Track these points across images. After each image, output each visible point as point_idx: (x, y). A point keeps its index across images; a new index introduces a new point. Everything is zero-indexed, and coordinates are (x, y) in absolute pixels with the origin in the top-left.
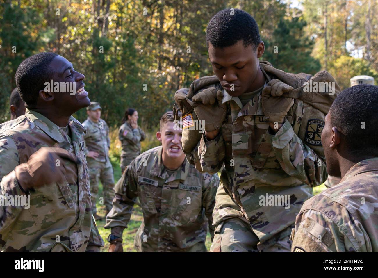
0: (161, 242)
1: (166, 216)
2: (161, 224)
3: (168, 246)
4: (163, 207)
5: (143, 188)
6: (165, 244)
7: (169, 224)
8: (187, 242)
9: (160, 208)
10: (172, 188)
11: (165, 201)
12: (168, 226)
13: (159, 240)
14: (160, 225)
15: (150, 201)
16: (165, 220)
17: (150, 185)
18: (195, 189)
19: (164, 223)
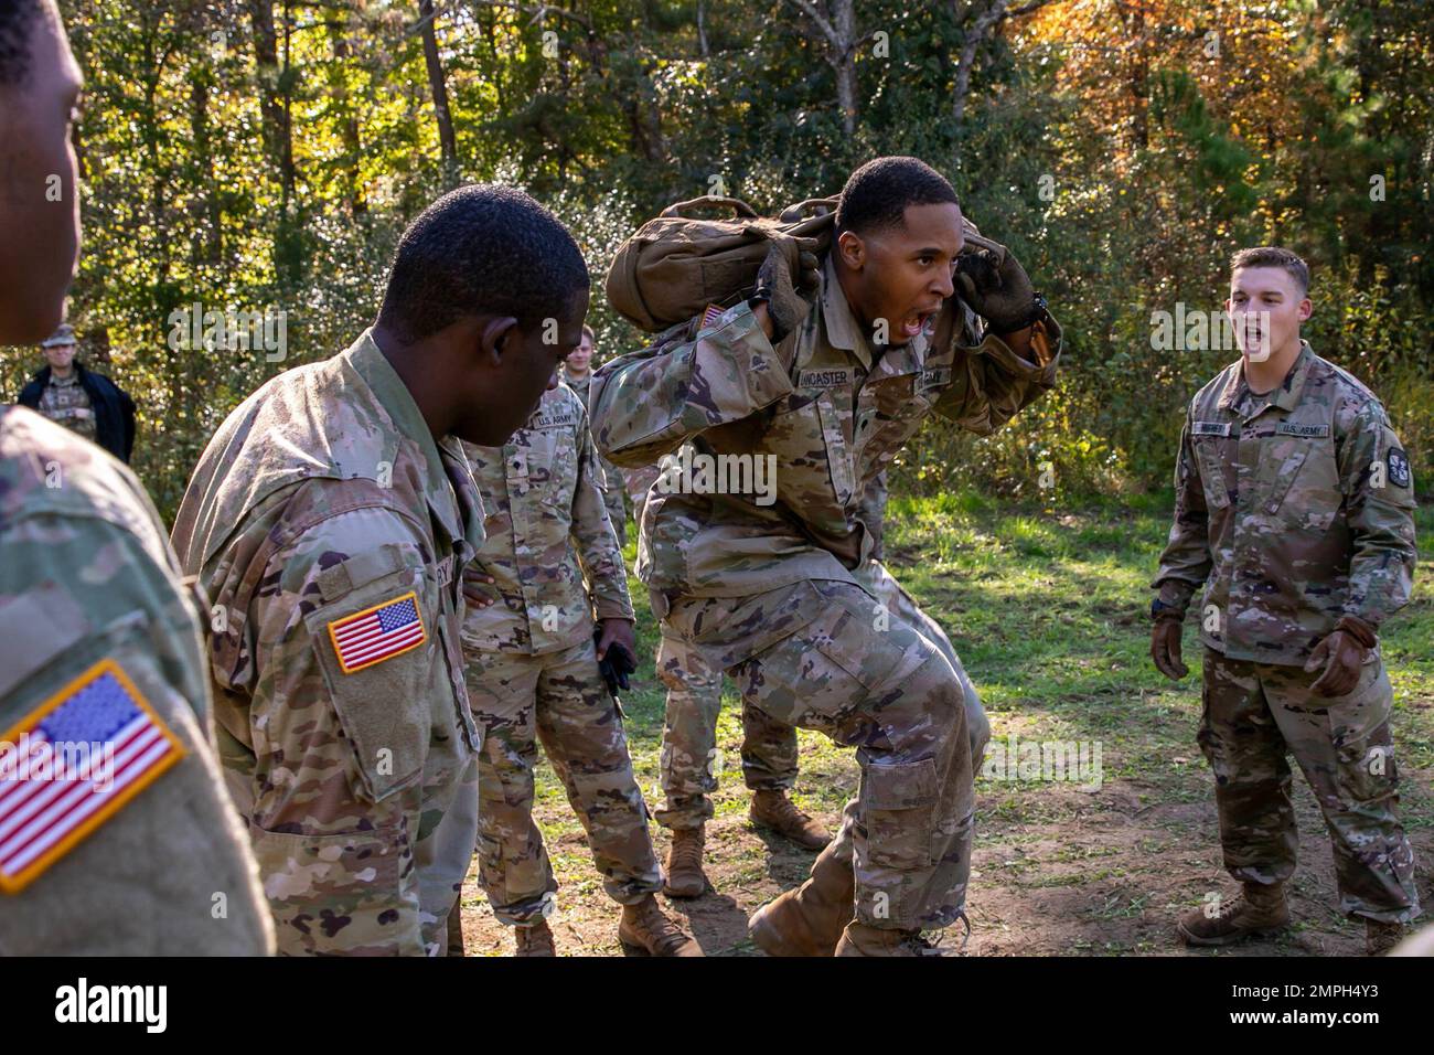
0: (1239, 581)
1: (1249, 510)
2: (1239, 531)
3: (1256, 592)
4: (1243, 486)
5: (1202, 449)
6: (1247, 589)
7: (1257, 529)
8: (1308, 591)
9: (1236, 492)
10: (1260, 436)
11: (1246, 470)
12: (1255, 534)
13: (1234, 578)
14: (1236, 534)
15: (1215, 478)
16: (1248, 520)
17: (1215, 436)
18: (1314, 431)
19: (1244, 529)
